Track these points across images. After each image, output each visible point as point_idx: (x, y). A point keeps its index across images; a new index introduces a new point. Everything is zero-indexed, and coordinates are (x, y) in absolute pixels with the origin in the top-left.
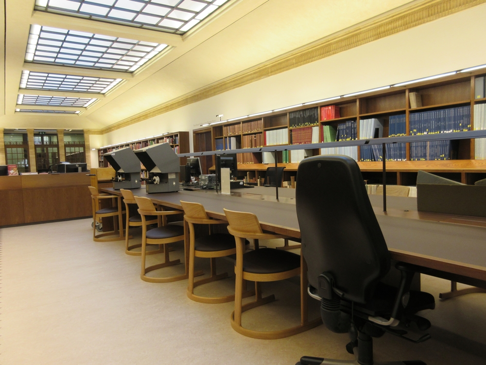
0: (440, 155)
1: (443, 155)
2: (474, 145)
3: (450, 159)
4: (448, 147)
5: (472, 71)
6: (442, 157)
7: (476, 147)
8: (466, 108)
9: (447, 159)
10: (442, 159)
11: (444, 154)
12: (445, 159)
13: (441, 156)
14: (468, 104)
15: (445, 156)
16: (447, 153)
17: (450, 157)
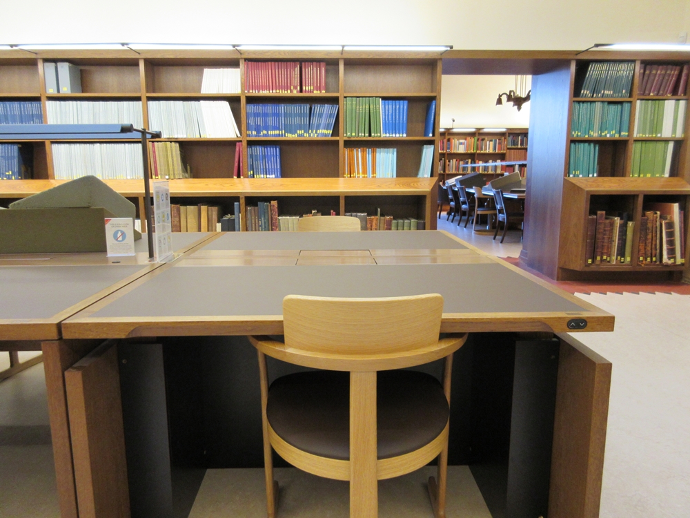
0: (6, 171)
1: (10, 173)
2: (52, 160)
3: (21, 179)
4: (16, 161)
5: (39, 50)
6: (9, 175)
7: (54, 161)
8: (35, 104)
9: (16, 179)
10: (9, 178)
11: (12, 171)
12: (13, 178)
13: (7, 173)
14: (37, 99)
15: (13, 173)
16: (16, 169)
17: (20, 174)
